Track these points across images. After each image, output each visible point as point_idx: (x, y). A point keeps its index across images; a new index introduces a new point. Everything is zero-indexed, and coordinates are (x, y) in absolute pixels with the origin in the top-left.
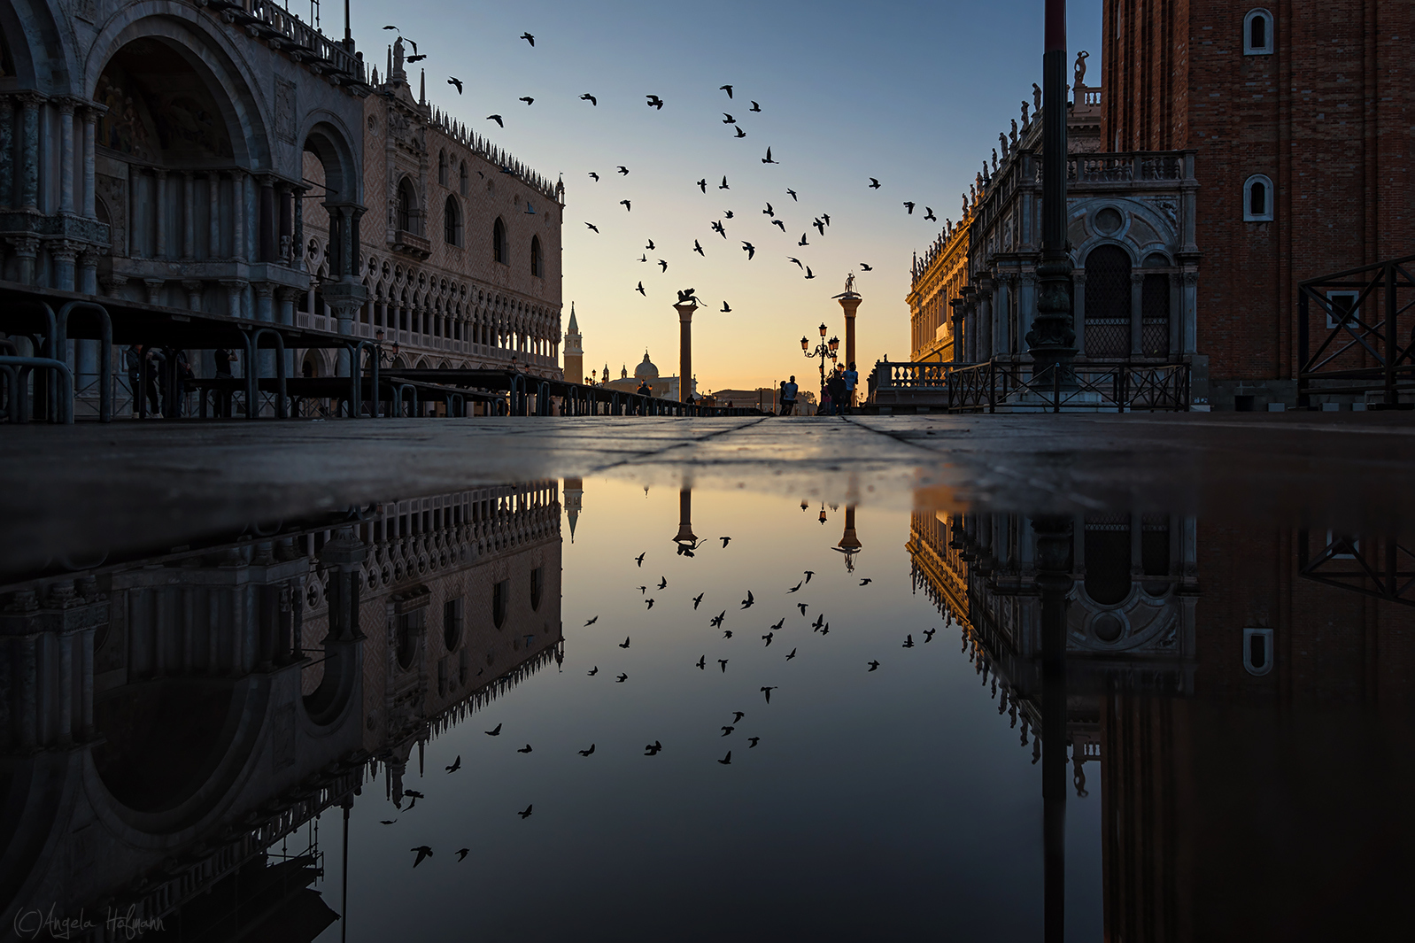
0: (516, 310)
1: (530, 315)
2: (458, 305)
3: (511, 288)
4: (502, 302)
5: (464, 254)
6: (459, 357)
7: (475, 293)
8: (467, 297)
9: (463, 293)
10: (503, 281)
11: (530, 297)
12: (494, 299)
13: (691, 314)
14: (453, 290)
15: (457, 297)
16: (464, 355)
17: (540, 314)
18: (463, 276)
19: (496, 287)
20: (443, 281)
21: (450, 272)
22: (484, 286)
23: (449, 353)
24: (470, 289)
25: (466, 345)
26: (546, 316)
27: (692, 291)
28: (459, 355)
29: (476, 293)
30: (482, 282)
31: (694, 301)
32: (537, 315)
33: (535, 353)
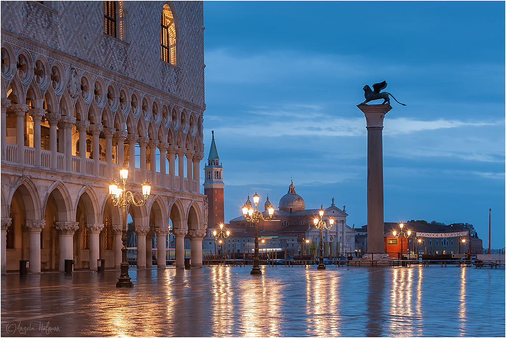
0: (139, 109)
1: (159, 118)
2: (47, 96)
3: (131, 76)
4: (117, 96)
5: (55, 19)
6: (49, 177)
7: (74, 79)
8: (62, 84)
9: (54, 78)
10: (118, 65)
11: (159, 91)
12: (105, 92)
13: (382, 117)
14: (39, 73)
15: (45, 82)
16: (56, 174)
17: (174, 118)
18: (54, 52)
19: (108, 74)
20: (21, 57)
21: (34, 44)
22: (88, 70)
23: (32, 170)
24: (67, 73)
25: (60, 158)
26: (182, 121)
27: (383, 85)
28: (48, 173)
29: (76, 82)
30: (86, 63)
31: (387, 99)
32: (170, 118)
33: (167, 172)
